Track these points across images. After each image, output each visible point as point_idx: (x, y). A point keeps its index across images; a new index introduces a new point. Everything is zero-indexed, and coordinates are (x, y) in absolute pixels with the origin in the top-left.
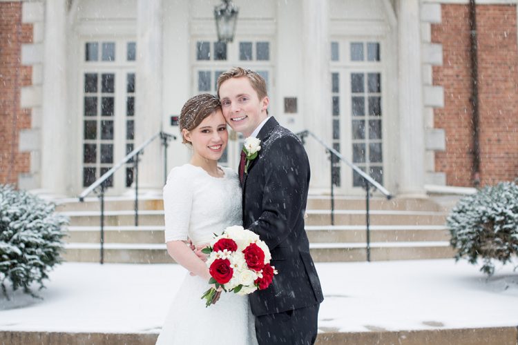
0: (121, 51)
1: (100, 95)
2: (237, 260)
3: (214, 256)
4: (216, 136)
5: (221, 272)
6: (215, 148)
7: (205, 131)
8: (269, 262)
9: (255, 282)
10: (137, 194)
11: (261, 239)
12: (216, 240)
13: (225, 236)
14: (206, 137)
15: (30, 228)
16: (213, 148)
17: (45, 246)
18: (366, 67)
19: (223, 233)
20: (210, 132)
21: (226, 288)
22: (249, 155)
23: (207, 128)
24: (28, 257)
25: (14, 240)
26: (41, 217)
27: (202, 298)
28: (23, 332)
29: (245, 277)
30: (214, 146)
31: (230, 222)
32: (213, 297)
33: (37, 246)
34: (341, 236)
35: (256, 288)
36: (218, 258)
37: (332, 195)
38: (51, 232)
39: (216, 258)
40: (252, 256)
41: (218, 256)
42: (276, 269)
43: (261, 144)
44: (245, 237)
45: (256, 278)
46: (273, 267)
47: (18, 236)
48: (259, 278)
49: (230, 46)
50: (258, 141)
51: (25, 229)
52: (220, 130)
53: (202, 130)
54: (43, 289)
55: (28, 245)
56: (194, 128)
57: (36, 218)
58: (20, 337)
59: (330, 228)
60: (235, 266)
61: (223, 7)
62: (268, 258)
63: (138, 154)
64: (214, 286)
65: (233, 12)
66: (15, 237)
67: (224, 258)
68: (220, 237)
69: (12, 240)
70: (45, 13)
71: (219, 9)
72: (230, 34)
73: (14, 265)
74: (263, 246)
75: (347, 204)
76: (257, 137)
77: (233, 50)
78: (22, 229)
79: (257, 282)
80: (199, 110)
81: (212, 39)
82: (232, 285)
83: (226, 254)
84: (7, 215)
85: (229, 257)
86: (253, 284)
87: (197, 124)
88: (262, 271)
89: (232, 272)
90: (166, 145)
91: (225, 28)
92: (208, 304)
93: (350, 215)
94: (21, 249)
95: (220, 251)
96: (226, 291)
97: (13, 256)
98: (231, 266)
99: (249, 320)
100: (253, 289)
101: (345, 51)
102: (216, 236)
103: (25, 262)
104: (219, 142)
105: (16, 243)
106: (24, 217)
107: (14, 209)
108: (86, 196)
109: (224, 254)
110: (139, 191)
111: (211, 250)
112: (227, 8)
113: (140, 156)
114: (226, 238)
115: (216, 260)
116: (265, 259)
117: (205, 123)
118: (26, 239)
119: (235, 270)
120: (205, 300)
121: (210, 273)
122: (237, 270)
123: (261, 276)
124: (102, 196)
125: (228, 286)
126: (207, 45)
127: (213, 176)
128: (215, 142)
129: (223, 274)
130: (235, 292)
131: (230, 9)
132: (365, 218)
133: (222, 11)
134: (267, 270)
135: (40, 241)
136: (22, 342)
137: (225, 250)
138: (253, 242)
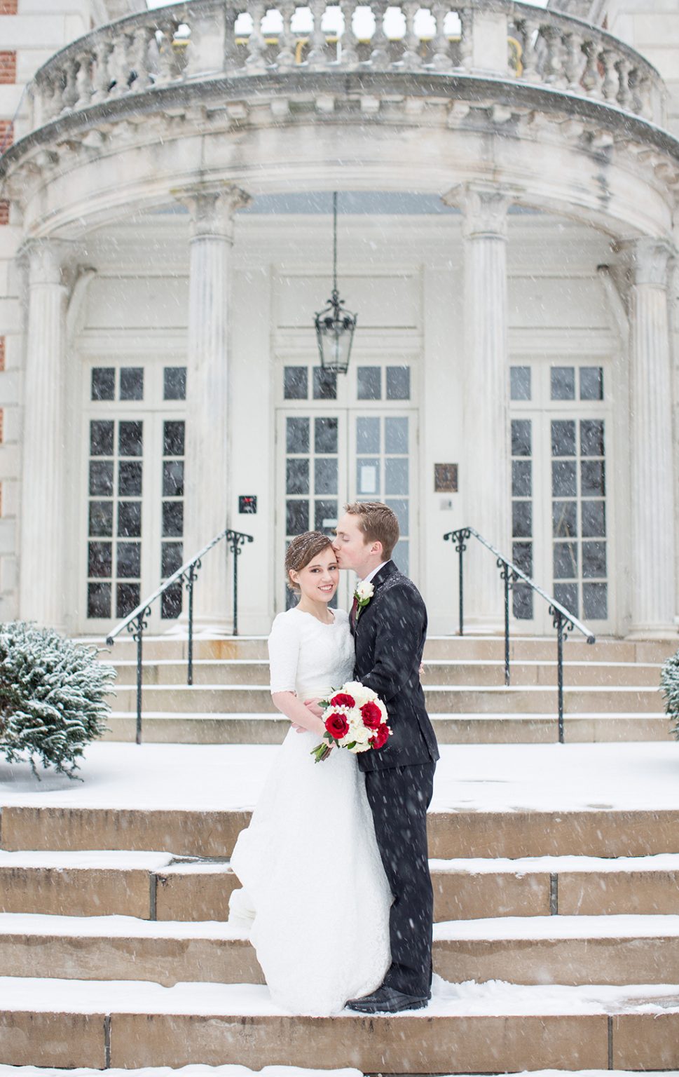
0: (154, 384)
1: (116, 458)
2: (354, 716)
3: (331, 711)
4: (327, 576)
5: (337, 727)
6: (326, 588)
7: (314, 571)
8: (385, 722)
9: (369, 740)
10: (191, 632)
11: (380, 697)
12: (335, 694)
13: (343, 692)
14: (316, 577)
15: (69, 683)
16: (324, 588)
17: (86, 708)
18: (578, 410)
19: (341, 689)
20: (321, 571)
21: (339, 744)
22: (361, 601)
23: (316, 567)
24: (67, 722)
25: (51, 698)
26: (80, 668)
27: (311, 753)
28: (85, 809)
29: (360, 735)
30: (325, 586)
31: (338, 673)
32: (324, 753)
33: (77, 707)
34: (521, 701)
35: (369, 747)
36: (335, 713)
37: (507, 634)
38: (92, 689)
39: (332, 712)
40: (369, 714)
41: (335, 711)
42: (391, 729)
43: (374, 591)
44: (363, 694)
45: (371, 737)
46: (389, 728)
47: (56, 693)
48: (373, 736)
49: (340, 378)
50: (371, 587)
51: (62, 685)
52: (330, 569)
53: (313, 568)
54: (76, 769)
55: (67, 705)
56: (302, 568)
57: (74, 670)
58: (81, 816)
59: (505, 688)
60: (352, 722)
61: (331, 314)
62: (384, 718)
63: (192, 568)
64: (326, 741)
65: (347, 323)
66: (51, 694)
67: (341, 713)
68: (339, 692)
69: (47, 698)
70: (26, 318)
71: (322, 319)
72: (342, 360)
73: (50, 732)
74: (381, 705)
75: (532, 650)
76: (371, 582)
77: (347, 385)
78: (59, 685)
79: (372, 740)
80: (308, 549)
81: (312, 362)
82: (346, 741)
83: (343, 710)
84: (42, 664)
85: (346, 713)
86: (367, 742)
87: (307, 563)
88: (377, 730)
89: (348, 728)
90: (236, 553)
91: (333, 349)
92: (317, 760)
93: (538, 667)
94: (59, 710)
95: (337, 706)
96: (339, 746)
97: (49, 720)
98: (348, 722)
99: (357, 778)
100: (365, 747)
101: (541, 382)
102: (334, 690)
103: (64, 727)
104: (330, 581)
105: (54, 702)
106: (59, 667)
107: (49, 658)
108: (116, 635)
109: (341, 710)
110: (195, 627)
111: (328, 704)
112: (336, 314)
113: (196, 571)
114: (345, 693)
115: (333, 715)
116: (382, 719)
117: (314, 562)
118: (67, 698)
119: (350, 726)
120: (314, 756)
121: (326, 726)
122: (353, 727)
123: (376, 735)
124: (140, 635)
125: (342, 742)
126: (301, 371)
127: (322, 622)
128: (326, 582)
129: (338, 729)
130: (349, 748)
131: (342, 317)
132: (555, 672)
133: (328, 322)
134: (382, 729)
135: (83, 700)
136: (83, 822)
137: (343, 706)
138: (371, 700)
